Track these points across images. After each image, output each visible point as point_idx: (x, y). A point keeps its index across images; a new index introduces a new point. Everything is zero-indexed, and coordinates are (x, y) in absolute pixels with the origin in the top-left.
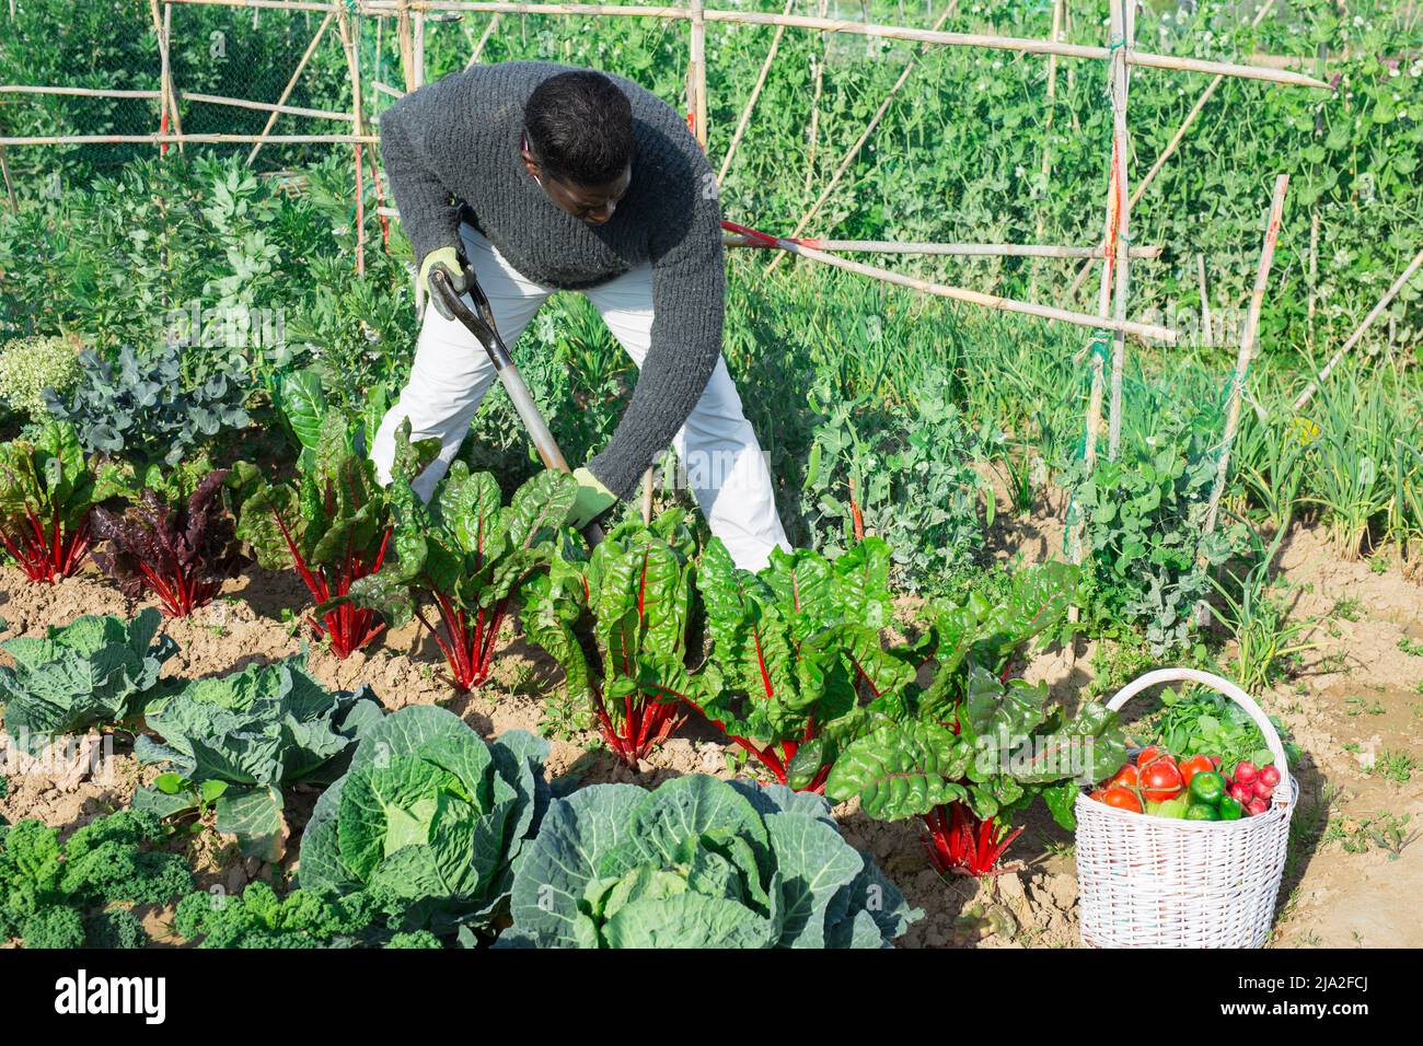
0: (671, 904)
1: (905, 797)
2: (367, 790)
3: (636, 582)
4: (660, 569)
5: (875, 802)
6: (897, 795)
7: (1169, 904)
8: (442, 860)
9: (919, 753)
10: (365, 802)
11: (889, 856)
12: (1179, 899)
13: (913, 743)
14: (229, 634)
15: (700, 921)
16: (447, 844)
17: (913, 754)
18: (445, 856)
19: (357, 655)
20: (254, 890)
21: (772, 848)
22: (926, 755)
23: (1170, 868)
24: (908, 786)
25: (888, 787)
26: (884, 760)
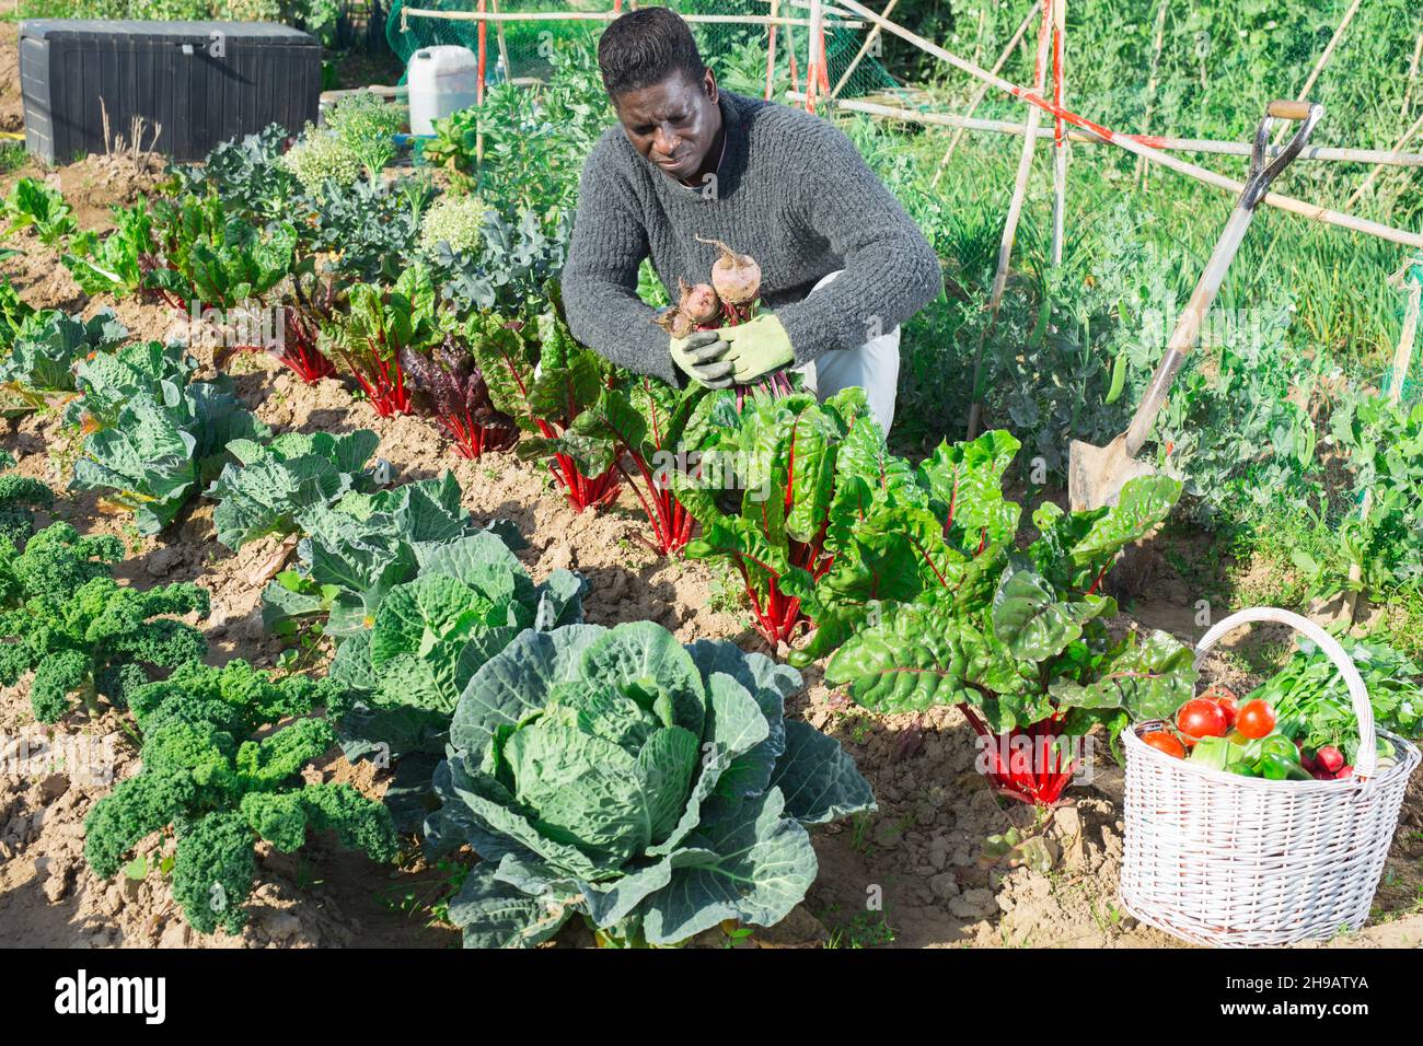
0: (554, 736)
1: (908, 693)
2: (412, 603)
3: (783, 455)
4: (805, 444)
5: (873, 692)
6: (900, 689)
7: (1191, 861)
8: (442, 676)
9: (942, 653)
10: (407, 615)
11: (963, 771)
12: (1204, 858)
13: (938, 641)
14: (501, 479)
15: (582, 759)
16: (448, 661)
17: (935, 651)
18: (445, 673)
19: (590, 511)
20: (235, 666)
21: (711, 712)
22: (953, 655)
23: (1193, 820)
24: (916, 681)
25: (894, 679)
26: (896, 651)
